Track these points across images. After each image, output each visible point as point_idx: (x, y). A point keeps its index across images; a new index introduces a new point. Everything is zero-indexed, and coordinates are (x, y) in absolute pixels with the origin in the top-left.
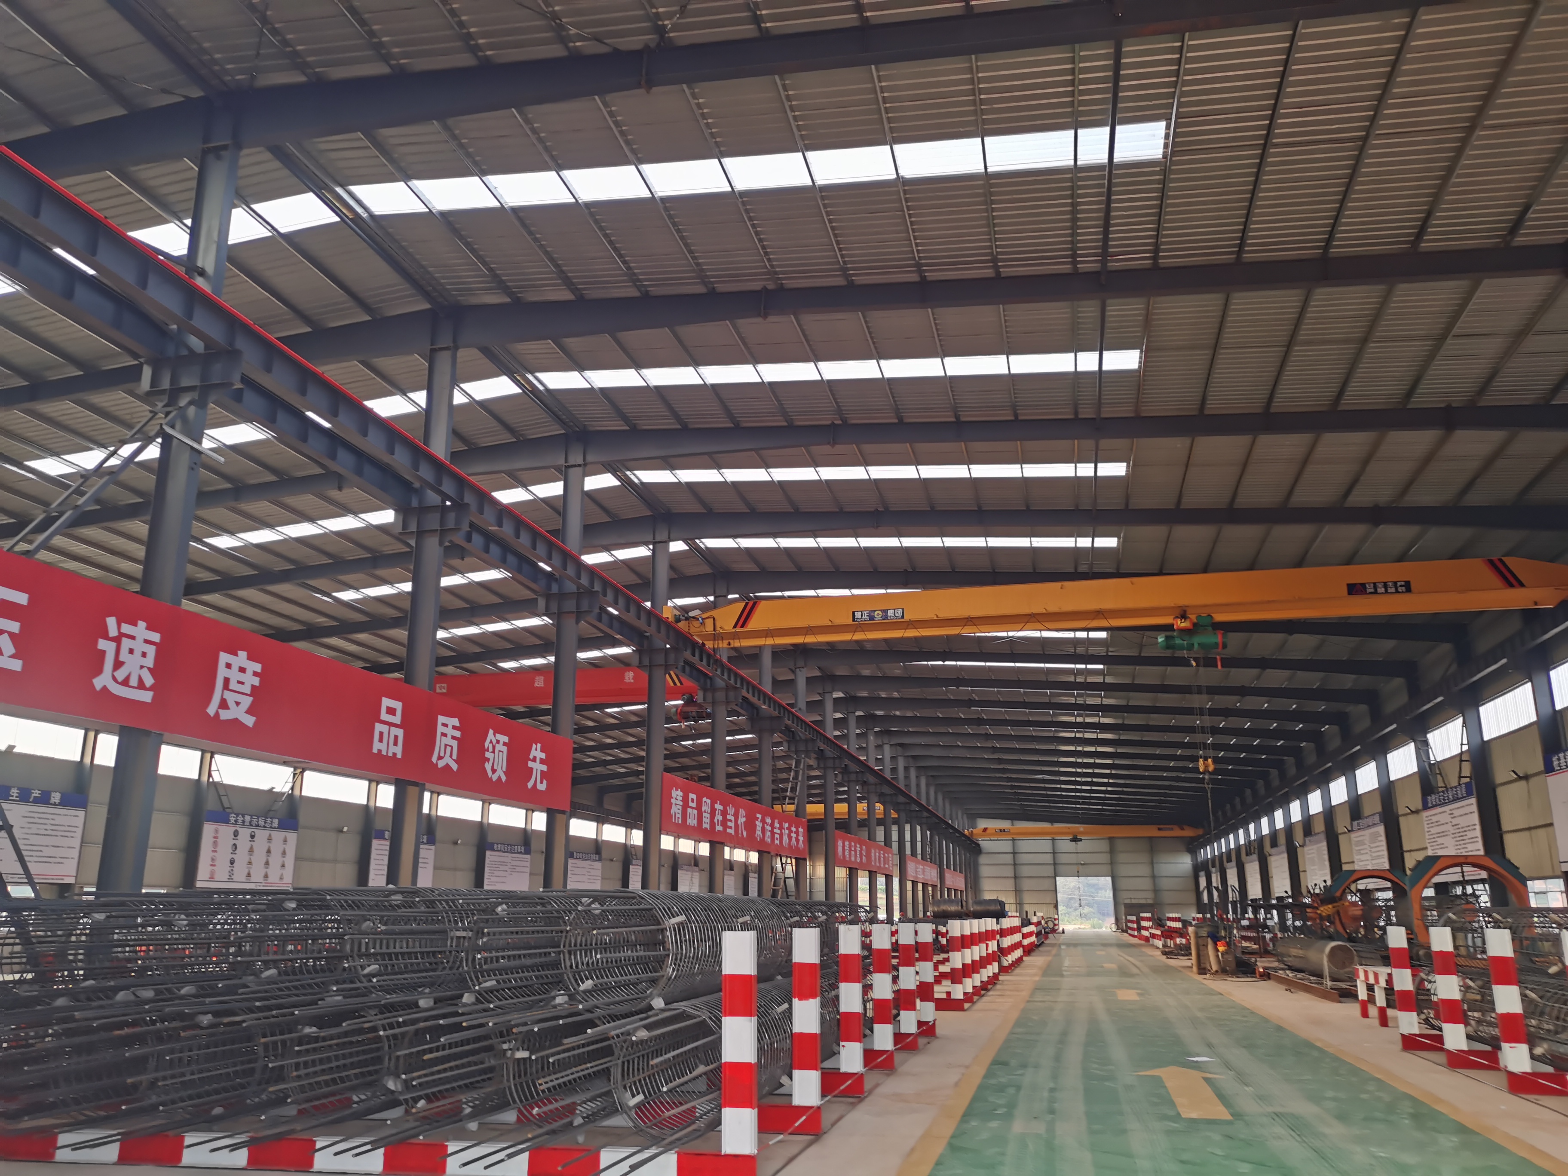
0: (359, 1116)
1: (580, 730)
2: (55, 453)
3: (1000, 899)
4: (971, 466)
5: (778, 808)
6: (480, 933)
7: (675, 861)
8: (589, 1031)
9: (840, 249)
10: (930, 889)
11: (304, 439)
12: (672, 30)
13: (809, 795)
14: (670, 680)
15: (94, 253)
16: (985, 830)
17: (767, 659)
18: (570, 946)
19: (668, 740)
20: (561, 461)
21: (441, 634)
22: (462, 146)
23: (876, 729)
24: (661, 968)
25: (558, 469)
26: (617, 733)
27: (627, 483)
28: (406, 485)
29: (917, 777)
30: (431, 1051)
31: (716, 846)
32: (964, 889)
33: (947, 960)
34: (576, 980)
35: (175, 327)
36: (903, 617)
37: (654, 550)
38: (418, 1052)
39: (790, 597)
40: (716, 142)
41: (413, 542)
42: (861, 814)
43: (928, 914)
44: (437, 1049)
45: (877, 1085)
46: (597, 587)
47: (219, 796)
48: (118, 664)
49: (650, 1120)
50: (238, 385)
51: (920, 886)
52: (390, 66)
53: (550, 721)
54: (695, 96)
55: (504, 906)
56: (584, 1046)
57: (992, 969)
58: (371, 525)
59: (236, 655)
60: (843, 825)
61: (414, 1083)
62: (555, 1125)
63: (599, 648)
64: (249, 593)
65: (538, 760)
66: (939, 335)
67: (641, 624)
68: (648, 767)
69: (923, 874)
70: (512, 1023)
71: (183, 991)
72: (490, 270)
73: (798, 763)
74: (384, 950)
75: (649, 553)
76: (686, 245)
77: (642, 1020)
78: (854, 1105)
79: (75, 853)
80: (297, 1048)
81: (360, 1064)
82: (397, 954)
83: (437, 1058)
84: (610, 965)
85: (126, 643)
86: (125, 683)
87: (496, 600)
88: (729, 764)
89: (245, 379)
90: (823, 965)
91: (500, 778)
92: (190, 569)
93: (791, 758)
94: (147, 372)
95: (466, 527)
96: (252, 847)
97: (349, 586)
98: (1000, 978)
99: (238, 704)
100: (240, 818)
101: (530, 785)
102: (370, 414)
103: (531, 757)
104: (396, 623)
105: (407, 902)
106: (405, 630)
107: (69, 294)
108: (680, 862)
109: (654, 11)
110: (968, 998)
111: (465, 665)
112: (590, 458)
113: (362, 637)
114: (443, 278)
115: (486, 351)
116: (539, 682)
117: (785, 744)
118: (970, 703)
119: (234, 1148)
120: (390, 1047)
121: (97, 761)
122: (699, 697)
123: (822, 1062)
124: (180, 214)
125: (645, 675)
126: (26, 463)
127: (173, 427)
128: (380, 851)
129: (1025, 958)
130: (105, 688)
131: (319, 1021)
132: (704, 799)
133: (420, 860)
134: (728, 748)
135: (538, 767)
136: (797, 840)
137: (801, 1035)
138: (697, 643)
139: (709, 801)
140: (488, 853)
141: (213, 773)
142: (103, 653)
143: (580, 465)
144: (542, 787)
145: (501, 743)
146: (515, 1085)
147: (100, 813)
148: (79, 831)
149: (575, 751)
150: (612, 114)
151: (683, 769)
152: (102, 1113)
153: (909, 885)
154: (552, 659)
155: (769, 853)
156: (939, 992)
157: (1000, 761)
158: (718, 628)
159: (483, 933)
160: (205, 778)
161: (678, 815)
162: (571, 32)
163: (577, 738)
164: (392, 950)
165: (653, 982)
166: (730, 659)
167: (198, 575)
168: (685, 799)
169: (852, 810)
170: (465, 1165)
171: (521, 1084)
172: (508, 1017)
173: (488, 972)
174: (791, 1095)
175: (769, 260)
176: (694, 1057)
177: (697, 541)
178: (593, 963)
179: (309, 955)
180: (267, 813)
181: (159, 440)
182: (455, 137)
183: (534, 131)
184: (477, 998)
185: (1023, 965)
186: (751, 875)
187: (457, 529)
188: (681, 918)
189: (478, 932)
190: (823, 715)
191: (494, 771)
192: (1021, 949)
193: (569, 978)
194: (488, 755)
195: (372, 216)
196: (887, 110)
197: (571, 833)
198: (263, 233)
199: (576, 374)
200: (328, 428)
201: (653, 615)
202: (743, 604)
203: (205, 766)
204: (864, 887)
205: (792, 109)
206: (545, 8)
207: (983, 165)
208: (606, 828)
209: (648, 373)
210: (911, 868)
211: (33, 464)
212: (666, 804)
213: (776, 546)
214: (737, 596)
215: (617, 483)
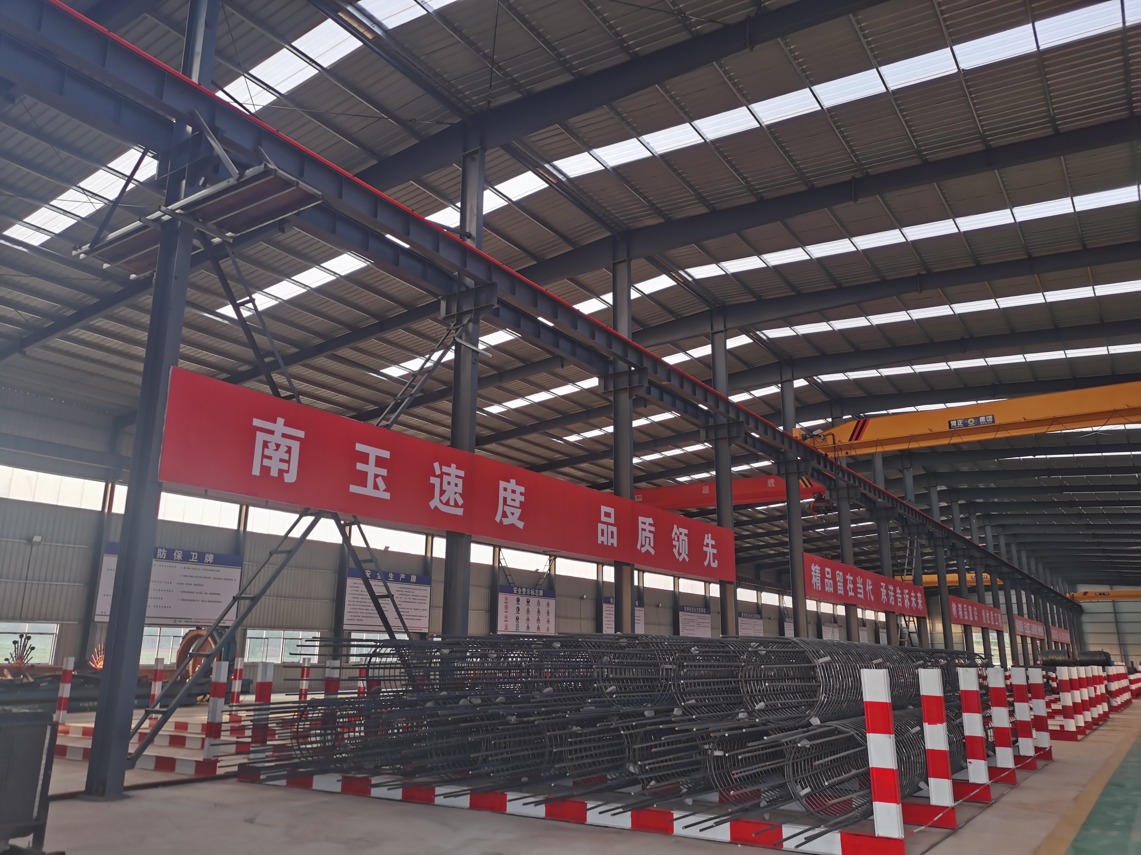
0: (612, 789)
1: (738, 524)
2: (396, 363)
3: (1105, 651)
4: (1045, 293)
5: (898, 578)
6: (681, 666)
7: (819, 619)
8: (765, 738)
9: (914, 137)
10: (1038, 642)
11: (539, 337)
13: (924, 568)
14: (803, 483)
15: (408, 234)
16: (1085, 593)
17: (879, 463)
18: (746, 677)
19: (805, 529)
20: (708, 330)
21: (636, 460)
22: (623, 119)
23: (978, 514)
24: (815, 696)
25: (706, 336)
26: (765, 525)
27: (757, 340)
28: (605, 359)
29: (1017, 551)
30: (656, 746)
31: (850, 608)
32: (1069, 642)
33: (1058, 700)
34: (752, 703)
35: (457, 273)
36: (993, 422)
37: (782, 388)
38: (647, 747)
39: (893, 414)
40: (806, 75)
41: (612, 398)
42: (970, 582)
43: (1039, 662)
44: (660, 745)
45: (1002, 795)
46: (742, 419)
47: (506, 576)
48: (442, 492)
49: (817, 807)
50: (496, 306)
51: (1029, 640)
52: (573, 74)
53: (716, 518)
54: (787, 45)
55: (696, 648)
56: (762, 749)
57: (1102, 708)
58: (584, 389)
59: (509, 482)
60: (956, 591)
61: (647, 768)
62: (748, 805)
63: (748, 463)
64: (513, 442)
65: (710, 546)
66: (1006, 190)
67: (777, 443)
68: (791, 549)
69: (1031, 630)
70: (710, 729)
71: (498, 700)
72: (649, 201)
73: (912, 543)
74: (618, 676)
75: (778, 390)
76: (789, 157)
77: (804, 732)
78: (983, 809)
79: (426, 613)
80: (569, 740)
81: (610, 753)
82: (627, 679)
83: (660, 752)
84: (776, 692)
85: (446, 478)
86: (447, 503)
87: (671, 433)
88: (854, 545)
89: (500, 301)
90: (946, 698)
91: (684, 559)
92: (478, 428)
93: (906, 539)
94: (443, 304)
95: (646, 384)
96: (528, 609)
97: (572, 432)
98: (1111, 716)
99: (513, 514)
100: (520, 590)
101: (706, 563)
102: (578, 312)
103: (705, 544)
104: (605, 455)
105: (630, 644)
106: (612, 459)
107: (396, 263)
108: (823, 620)
110: (1080, 730)
111: (653, 481)
112: (729, 325)
113: (584, 465)
114: (618, 213)
115: (650, 259)
116: (706, 490)
117: (900, 528)
118: (1062, 488)
119: (537, 803)
120: (628, 743)
121: (434, 555)
122: (826, 495)
123: (953, 774)
124: (453, 200)
125: (784, 480)
126: (382, 371)
127: (461, 338)
128: (608, 612)
129: (1134, 701)
130: (436, 508)
131: (580, 723)
132: (838, 572)
133: (636, 618)
134: (852, 533)
135: (710, 551)
136: (917, 603)
137: (933, 751)
138: (822, 454)
139: (841, 573)
140: (681, 613)
141: (501, 561)
142: (434, 485)
143: (722, 331)
144: (715, 565)
145: (683, 534)
146: (716, 775)
147: (440, 588)
148: (428, 599)
149: (736, 539)
150: (726, 72)
151: (818, 550)
152: (459, 777)
153: (1019, 639)
154: (714, 473)
155: (894, 613)
156: (1053, 724)
157: (1094, 536)
158: (837, 442)
159: (683, 666)
160: (497, 564)
161: (817, 584)
162: (693, 20)
163: (737, 529)
164: (623, 676)
165: (810, 706)
166: (848, 465)
167: (483, 432)
168: (822, 572)
169: (962, 579)
170: (686, 827)
171: (720, 774)
172: (706, 726)
173: (689, 694)
174: (929, 798)
175: (855, 156)
176: (847, 763)
177: (815, 378)
178: (763, 690)
179: (571, 679)
180: (536, 587)
181: (453, 347)
182: (618, 114)
183: (672, 97)
184: (683, 712)
185: (1132, 705)
186: (880, 630)
187: (641, 386)
188: (828, 659)
189: (679, 666)
190: (930, 505)
191: (680, 554)
192: (1129, 693)
193: (747, 700)
194: (675, 543)
195: (569, 179)
196: (945, 20)
197: (738, 599)
198: (503, 203)
199: (714, 266)
200: (552, 327)
201: (785, 436)
202: (856, 422)
203: (496, 556)
204: (978, 640)
205: (865, 36)
206: (673, 8)
207: (1035, 45)
208: (764, 595)
209: (767, 257)
210: (1019, 625)
211: (384, 371)
212: (808, 576)
213: (879, 375)
214: (850, 416)
215: (751, 341)
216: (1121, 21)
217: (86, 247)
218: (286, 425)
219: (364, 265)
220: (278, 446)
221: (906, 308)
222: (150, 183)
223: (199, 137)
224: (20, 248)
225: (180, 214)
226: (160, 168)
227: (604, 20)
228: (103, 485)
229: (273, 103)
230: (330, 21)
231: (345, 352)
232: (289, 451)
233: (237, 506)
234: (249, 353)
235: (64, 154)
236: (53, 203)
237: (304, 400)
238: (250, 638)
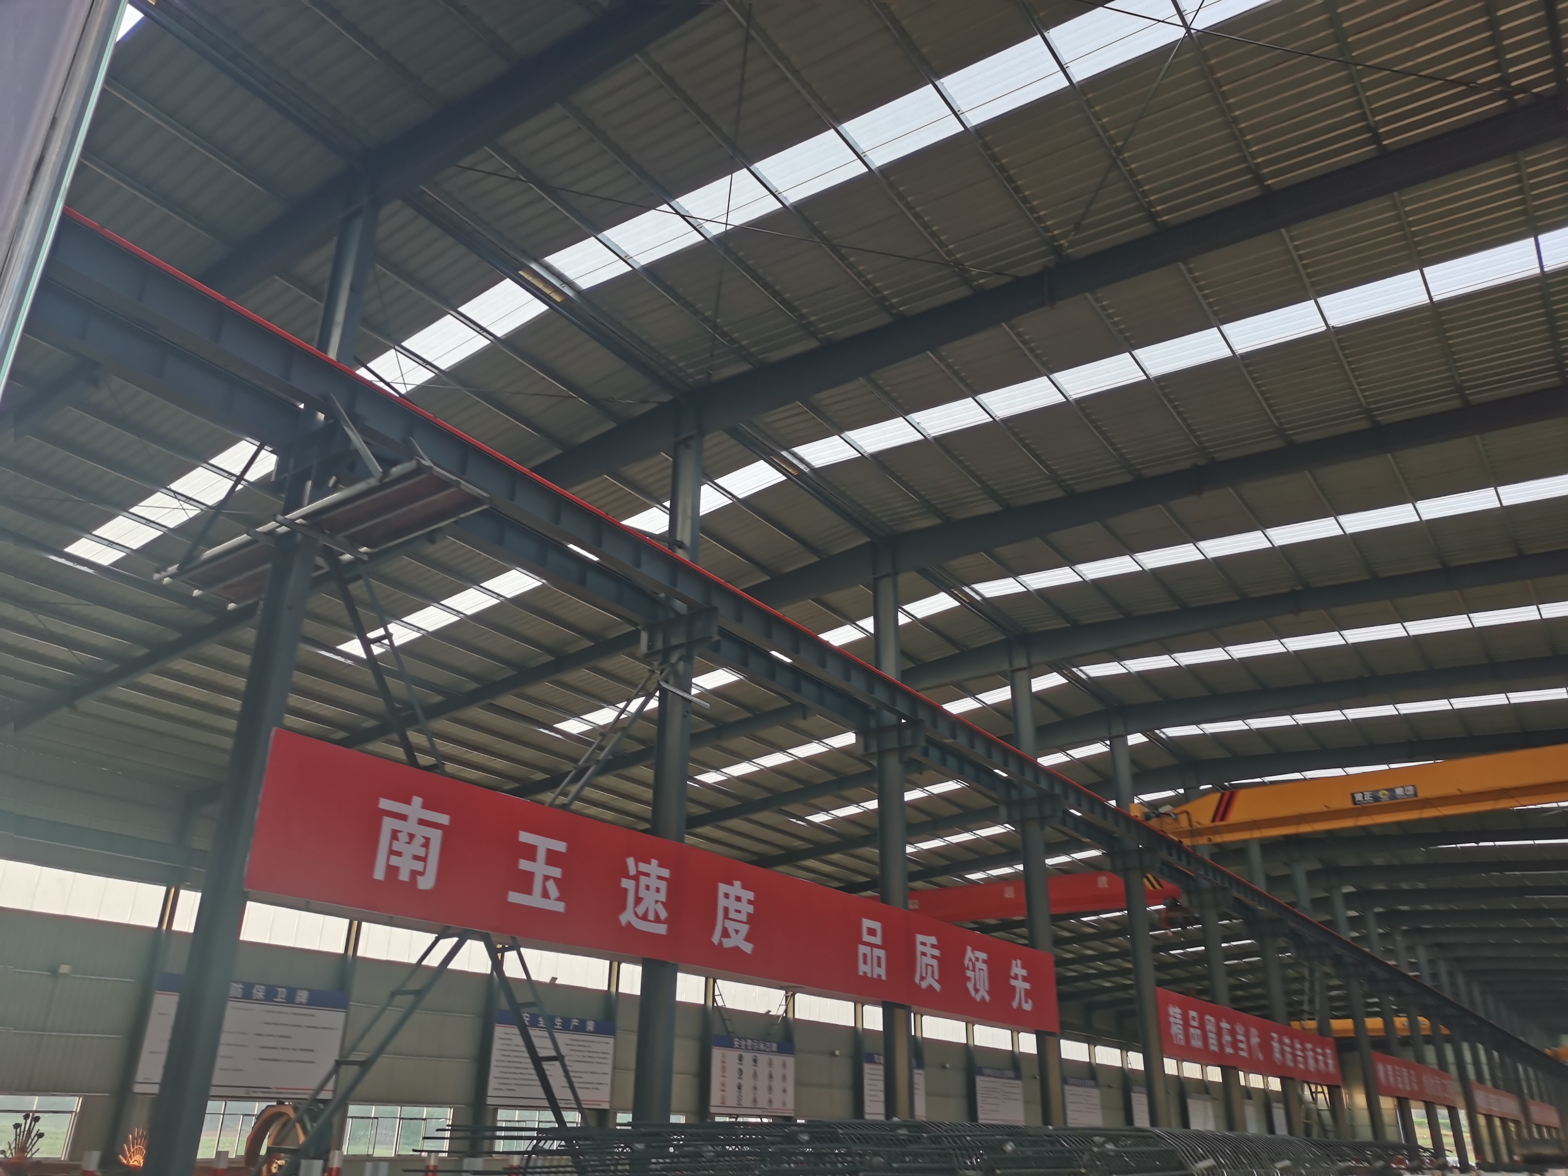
1: (1059, 942)
2: (576, 714)
4: (1471, 615)
5: (1295, 1025)
7: (1181, 1084)
9: (1274, 412)
10: (1512, 1125)
11: (772, 677)
12: (1069, 247)
13: (1332, 1009)
14: (1149, 883)
15: (598, 543)
17: (1255, 854)
19: (1157, 949)
20: (1006, 667)
21: (909, 849)
22: (885, 393)
23: (1403, 928)
25: (1003, 674)
26: (1097, 944)
27: (1074, 680)
28: (863, 708)
29: (1467, 983)
31: (1228, 1072)
32: (1559, 1126)
35: (662, 595)
36: (1415, 795)
37: (1111, 746)
39: (1271, 783)
40: (1125, 337)
41: (874, 763)
42: (1401, 1030)
46: (1058, 790)
47: (724, 1020)
48: (638, 900)
50: (716, 638)
51: (1497, 1122)
52: (819, 340)
53: (1026, 934)
54: (1098, 300)
55: (1012, 1144)
58: (834, 748)
59: (733, 885)
60: (1382, 1045)
63: (1067, 854)
64: (736, 823)
65: (1020, 978)
66: (1405, 479)
67: (1109, 825)
68: (1137, 981)
69: (1499, 1106)
72: (920, 497)
73: (1312, 972)
75: (1106, 749)
76: (1107, 439)
79: (608, 1079)
85: (643, 880)
86: (644, 918)
87: (957, 811)
88: (1228, 975)
89: (721, 631)
91: (983, 998)
92: (688, 806)
93: (1301, 965)
94: (644, 637)
95: (922, 743)
96: (755, 1072)
97: (818, 809)
99: (737, 932)
100: (743, 1042)
101: (1015, 1005)
102: (826, 645)
103: (1013, 974)
104: (864, 841)
105: (909, 1136)
106: (876, 848)
107: (582, 581)
108: (1187, 1088)
109: (1049, 234)
111: (933, 879)
112: (1034, 659)
113: (836, 857)
115: (924, 573)
116: (1009, 893)
117: (1293, 950)
118: (1523, 890)
121: (622, 990)
122: (1183, 901)
124: (660, 499)
125: (1122, 878)
126: (555, 726)
127: (667, 682)
128: (873, 1076)
130: (629, 924)
132: (1207, 1017)
133: (915, 1089)
134: (1225, 956)
135: (1021, 986)
136: (1326, 1064)
138: (1174, 841)
139: (1212, 1019)
140: (979, 1079)
141: (717, 998)
142: (625, 890)
143: (1024, 669)
144: (1028, 1007)
145: (980, 960)
147: (631, 1041)
148: (610, 1057)
149: (1057, 965)
150: (1019, 335)
151: (1176, 981)
153: (1482, 1121)
154: (1020, 867)
155: (1293, 1078)
158: (1195, 824)
159: (994, 1173)
160: (710, 1003)
161: (1179, 1036)
162: (973, 273)
163: (1058, 951)
166: (1213, 856)
167: (694, 810)
168: (1185, 1018)
169: (1389, 1025)
175: (1196, 437)
177: (1157, 732)
180: (766, 1037)
181: (658, 694)
182: (878, 387)
183: (948, 366)
186: (1275, 1105)
187: (915, 745)
188: (1209, 1162)
189: (988, 1172)
190: (1334, 914)
191: (977, 991)
194: (969, 974)
195: (813, 469)
196: (1305, 267)
197: (1063, 1056)
198: (725, 501)
199: (1011, 580)
200: (789, 663)
201: (1119, 814)
202: (1217, 796)
203: (709, 991)
204: (1420, 1120)
205: (1200, 289)
206: (947, 258)
207: (1427, 296)
208: (1099, 1049)
209: (1083, 568)
210: (1481, 1098)
211: (559, 726)
212: (1164, 1023)
213: (1247, 728)
214: (1210, 786)
215: (1064, 681)
216: (1538, 265)
217: (173, 569)
218: (425, 806)
219: (539, 584)
220: (411, 836)
221: (1279, 635)
222: (263, 483)
223: (333, 427)
224: (85, 569)
225: (302, 525)
226: (280, 465)
227: (859, 274)
228: (163, 889)
229: (430, 381)
230: (508, 282)
231: (508, 701)
232: (426, 844)
233: (346, 922)
234: (377, 703)
235: (154, 447)
236: (134, 510)
237: (450, 767)
238: (352, 1117)
